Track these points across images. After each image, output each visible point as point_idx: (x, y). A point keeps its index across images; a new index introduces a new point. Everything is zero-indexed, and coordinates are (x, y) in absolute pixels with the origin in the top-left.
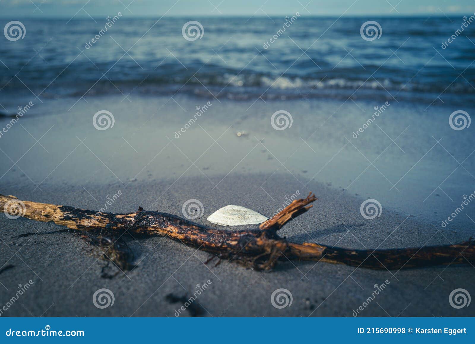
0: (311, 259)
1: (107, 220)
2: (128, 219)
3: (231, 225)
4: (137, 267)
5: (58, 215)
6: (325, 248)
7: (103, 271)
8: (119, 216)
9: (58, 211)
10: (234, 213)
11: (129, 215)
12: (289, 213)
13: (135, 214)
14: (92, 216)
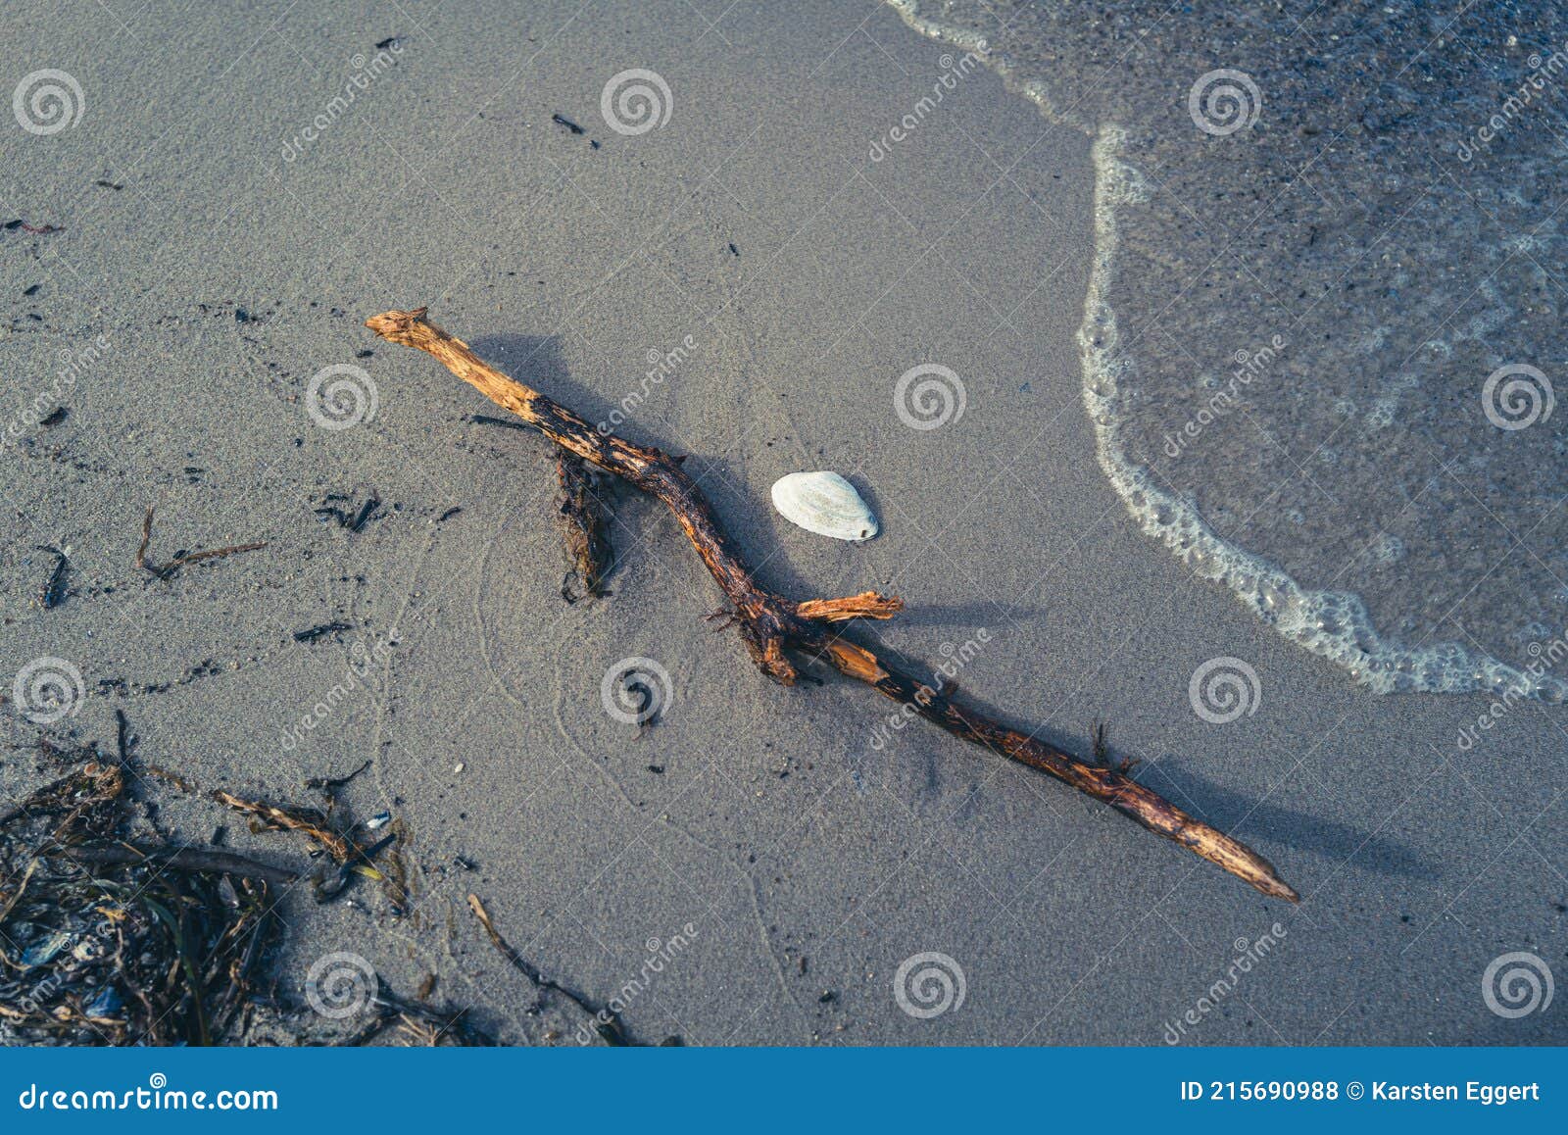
0: (859, 681)
1: (599, 454)
2: (632, 467)
3: (801, 525)
4: (610, 594)
5: (527, 414)
6: (887, 675)
7: (565, 582)
8: (617, 455)
9: (527, 405)
10: (817, 503)
11: (633, 460)
12: (849, 611)
13: (642, 464)
14: (578, 437)
